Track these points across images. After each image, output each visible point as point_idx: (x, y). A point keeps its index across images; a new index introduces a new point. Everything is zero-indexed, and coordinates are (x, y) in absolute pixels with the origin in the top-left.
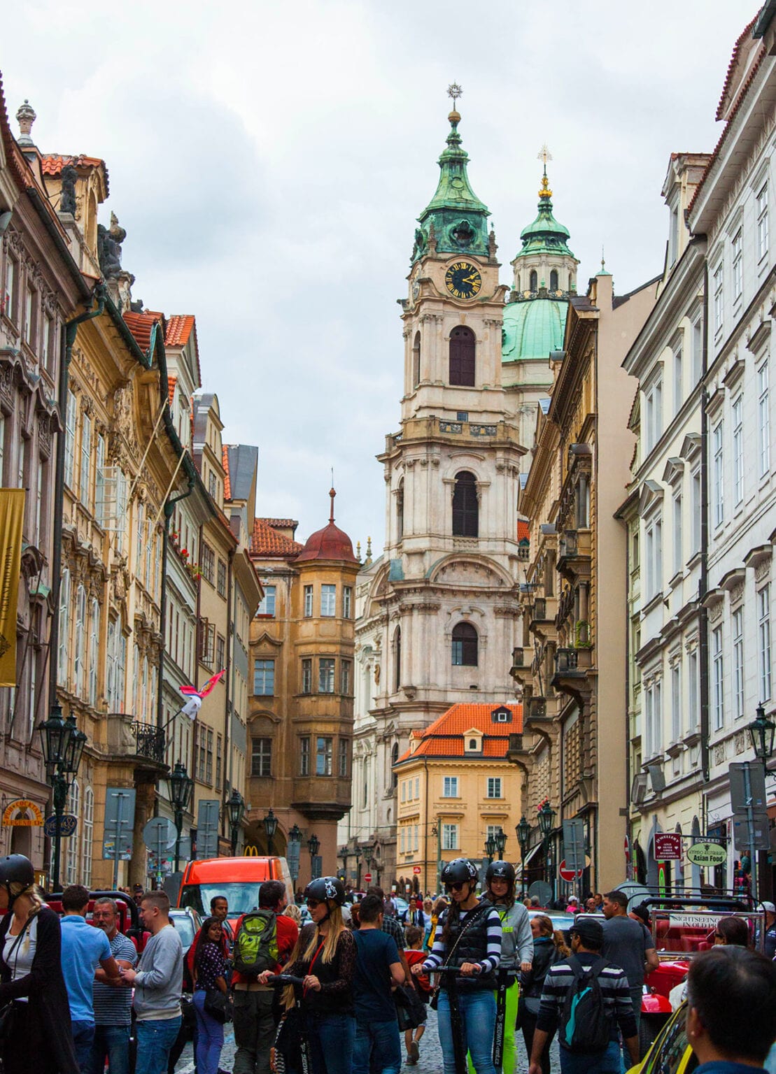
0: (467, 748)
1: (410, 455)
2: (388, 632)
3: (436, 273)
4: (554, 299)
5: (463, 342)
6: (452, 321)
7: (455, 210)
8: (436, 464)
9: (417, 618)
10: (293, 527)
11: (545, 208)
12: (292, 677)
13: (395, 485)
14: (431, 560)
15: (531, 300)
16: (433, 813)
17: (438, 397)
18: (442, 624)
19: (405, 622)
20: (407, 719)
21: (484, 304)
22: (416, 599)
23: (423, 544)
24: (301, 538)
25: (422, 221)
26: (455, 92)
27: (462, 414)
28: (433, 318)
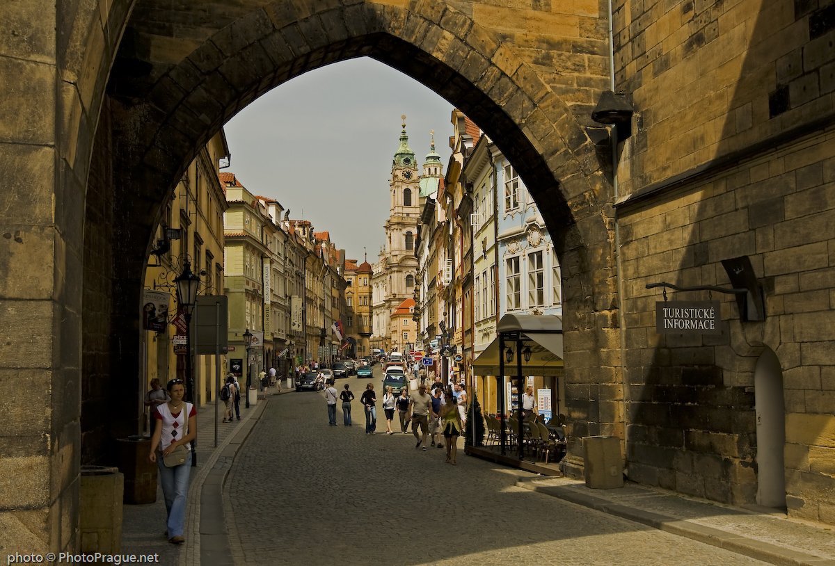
0: (410, 312)
1: (393, 227)
2: (388, 277)
3: (399, 173)
4: (436, 177)
5: (407, 193)
6: (405, 187)
7: (404, 154)
8: (400, 229)
9: (396, 274)
10: (356, 262)
11: (433, 148)
12: (357, 302)
13: (389, 235)
14: (399, 258)
15: (429, 177)
16: (401, 330)
17: (400, 210)
18: (404, 275)
19: (392, 275)
20: (393, 303)
21: (414, 182)
22: (396, 269)
23: (397, 253)
24: (358, 265)
25: (395, 156)
26: (404, 117)
27: (408, 214)
28: (398, 187)
